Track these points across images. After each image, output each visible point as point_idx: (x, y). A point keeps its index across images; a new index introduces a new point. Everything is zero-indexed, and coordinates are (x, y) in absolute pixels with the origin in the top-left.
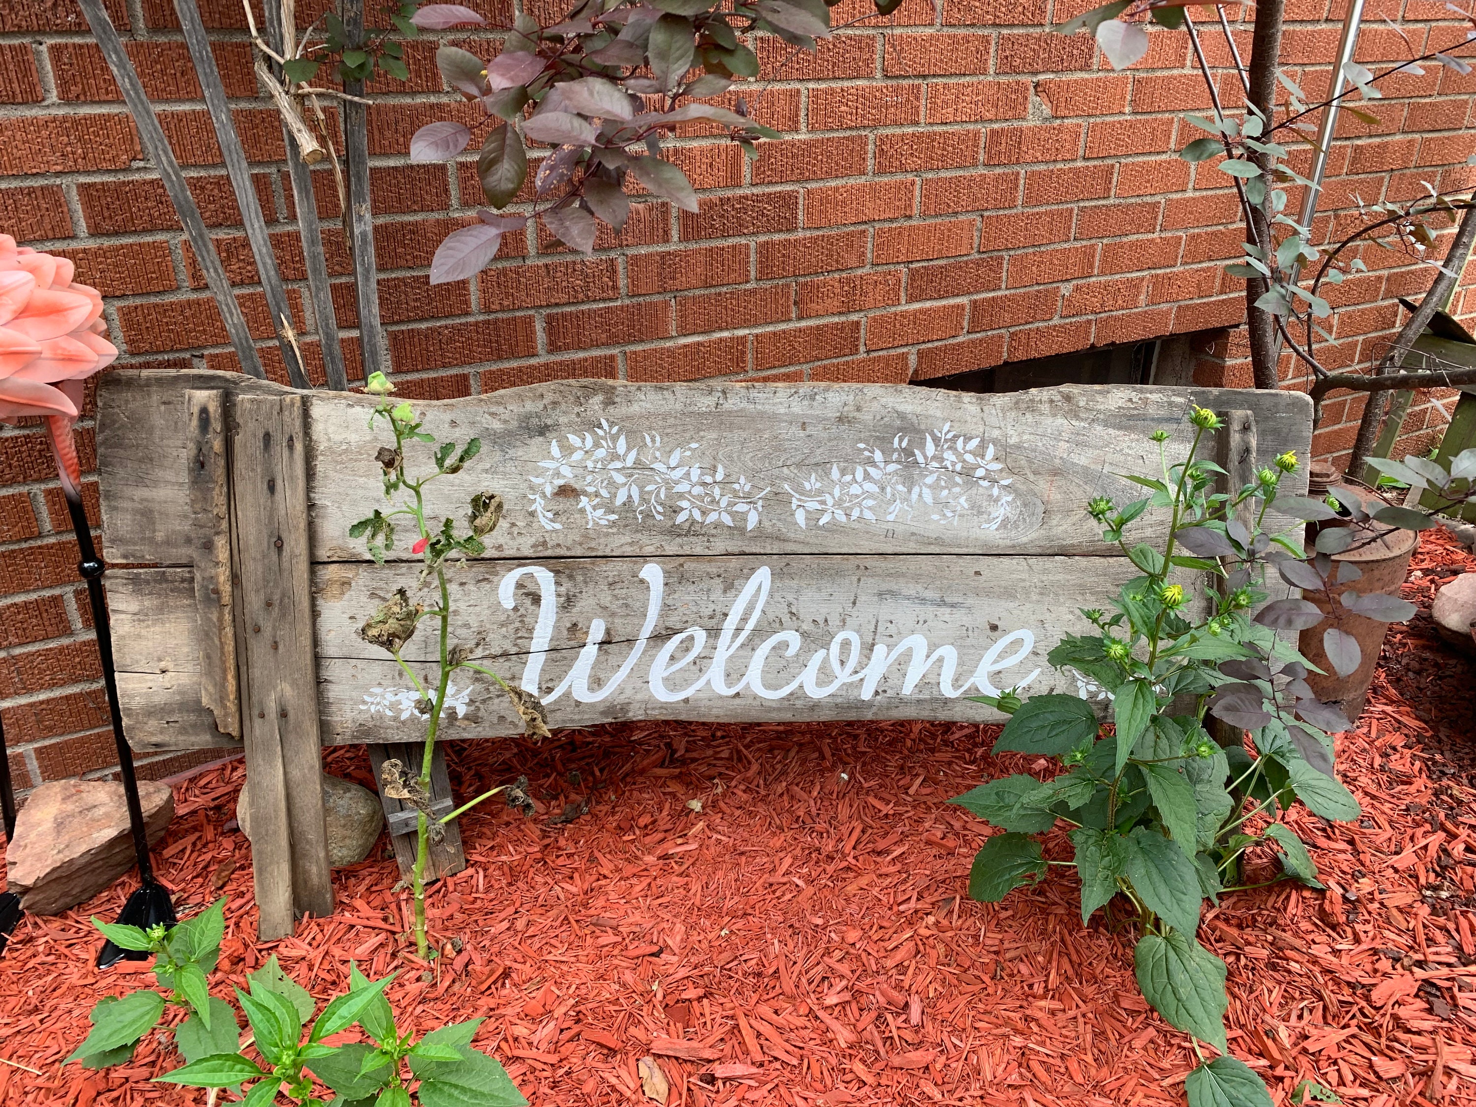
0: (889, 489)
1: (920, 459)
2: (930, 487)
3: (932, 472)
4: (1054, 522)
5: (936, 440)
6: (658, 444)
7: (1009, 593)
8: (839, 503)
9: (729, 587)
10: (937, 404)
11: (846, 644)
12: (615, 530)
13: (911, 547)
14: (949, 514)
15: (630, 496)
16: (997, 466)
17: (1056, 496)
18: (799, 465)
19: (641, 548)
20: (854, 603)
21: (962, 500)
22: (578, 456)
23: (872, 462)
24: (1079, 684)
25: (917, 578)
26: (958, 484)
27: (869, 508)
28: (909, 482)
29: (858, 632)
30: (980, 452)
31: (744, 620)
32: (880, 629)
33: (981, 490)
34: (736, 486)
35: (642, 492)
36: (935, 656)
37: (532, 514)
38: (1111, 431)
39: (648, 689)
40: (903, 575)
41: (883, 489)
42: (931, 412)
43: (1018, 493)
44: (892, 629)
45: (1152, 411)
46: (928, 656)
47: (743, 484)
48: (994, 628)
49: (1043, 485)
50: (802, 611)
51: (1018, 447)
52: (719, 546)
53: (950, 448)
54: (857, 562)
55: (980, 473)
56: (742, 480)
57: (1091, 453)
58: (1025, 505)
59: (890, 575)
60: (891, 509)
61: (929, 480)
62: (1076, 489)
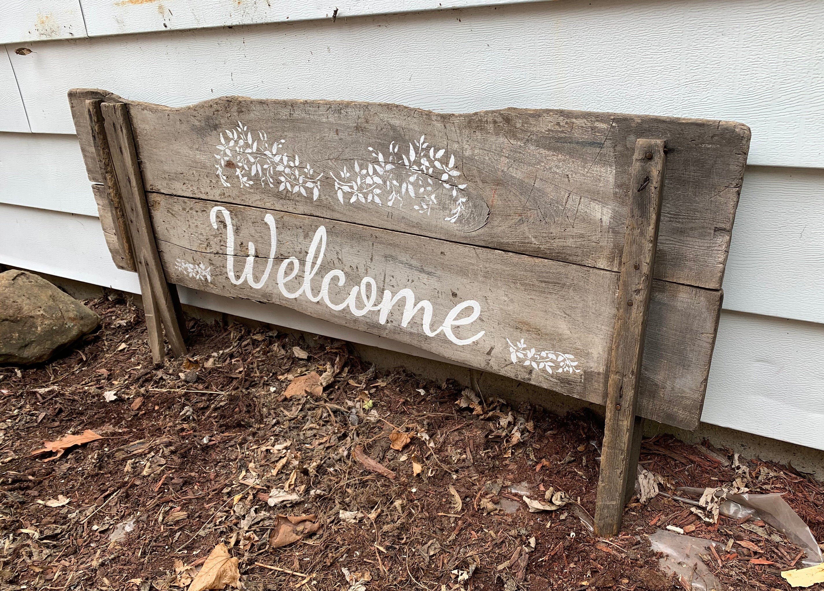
0: (388, 183)
1: (407, 163)
2: (412, 184)
3: (413, 173)
4: (496, 223)
5: (416, 149)
6: (266, 139)
7: (463, 272)
8: (360, 189)
9: (306, 236)
10: (415, 120)
11: (368, 285)
12: (252, 191)
13: (402, 227)
14: (425, 207)
15: (257, 171)
16: (455, 173)
17: (498, 202)
18: (337, 159)
19: (265, 203)
20: (371, 260)
21: (433, 197)
22: (232, 143)
23: (376, 161)
24: (511, 349)
25: (406, 249)
26: (429, 185)
27: (377, 195)
28: (401, 179)
29: (375, 279)
30: (445, 161)
31: (316, 257)
32: (387, 280)
33: (445, 191)
34: (306, 170)
35: (263, 169)
36: (419, 306)
37: (218, 176)
38: (542, 151)
39: (278, 288)
40: (397, 246)
41: (385, 182)
42: (411, 127)
43: (470, 197)
44: (394, 282)
45: (577, 134)
46: (415, 305)
47: (309, 169)
48: (454, 295)
49: (488, 192)
50: (344, 259)
51: (471, 159)
52: (301, 208)
53: (425, 156)
54: (371, 232)
55: (445, 177)
56: (308, 167)
57: (526, 169)
58: (475, 206)
59: (390, 244)
60: (390, 198)
61: (412, 179)
62: (513, 198)
